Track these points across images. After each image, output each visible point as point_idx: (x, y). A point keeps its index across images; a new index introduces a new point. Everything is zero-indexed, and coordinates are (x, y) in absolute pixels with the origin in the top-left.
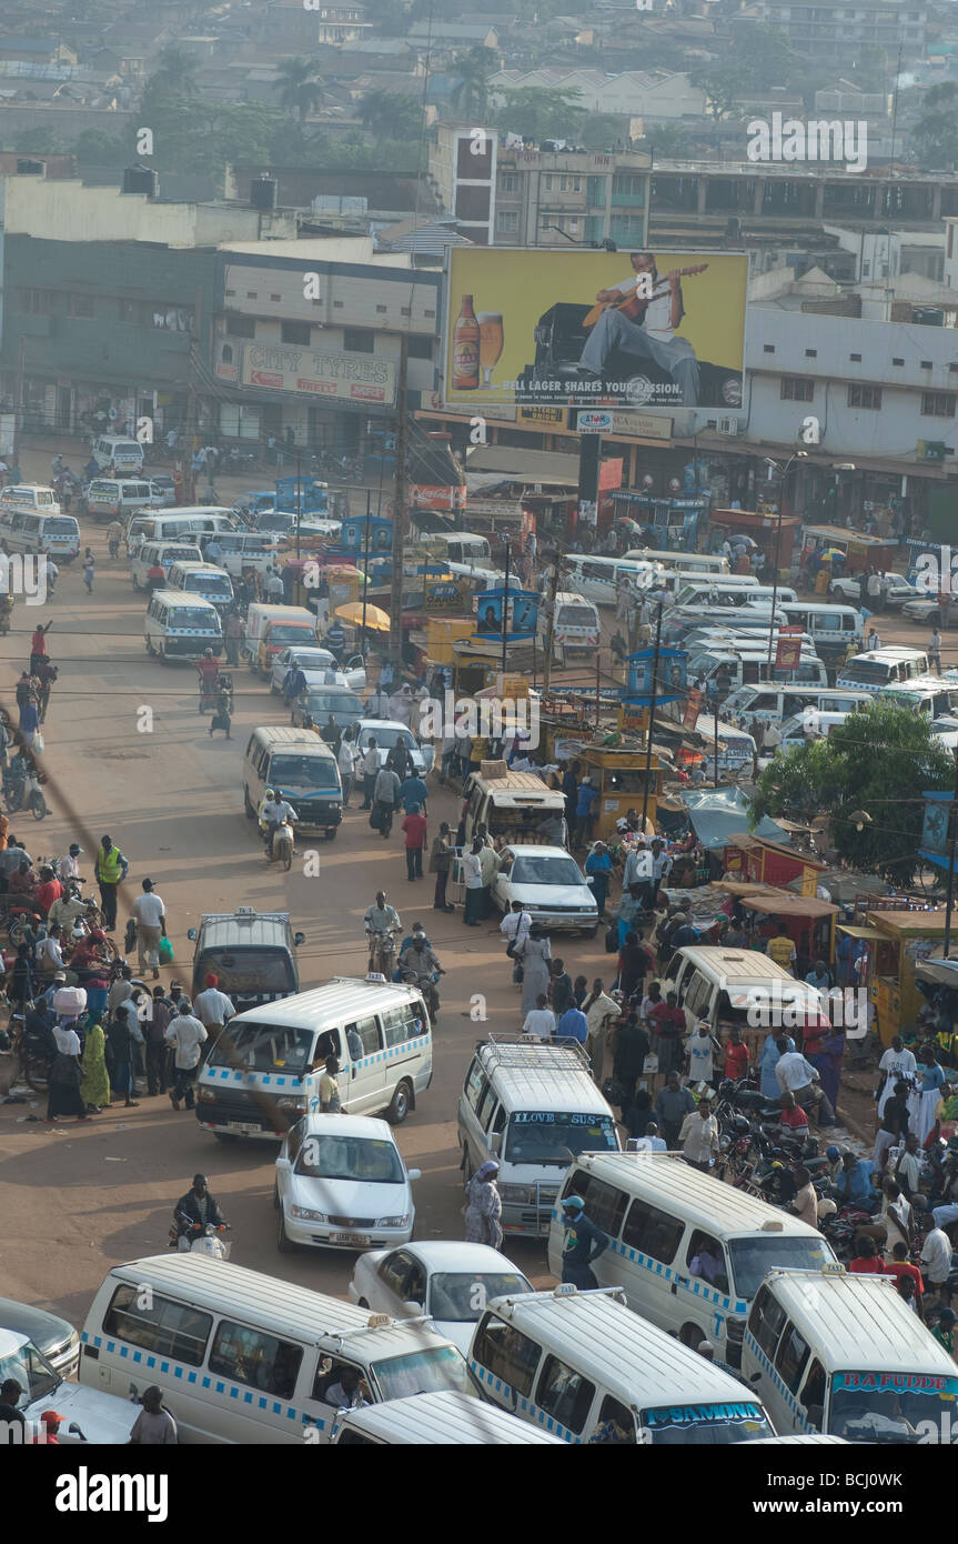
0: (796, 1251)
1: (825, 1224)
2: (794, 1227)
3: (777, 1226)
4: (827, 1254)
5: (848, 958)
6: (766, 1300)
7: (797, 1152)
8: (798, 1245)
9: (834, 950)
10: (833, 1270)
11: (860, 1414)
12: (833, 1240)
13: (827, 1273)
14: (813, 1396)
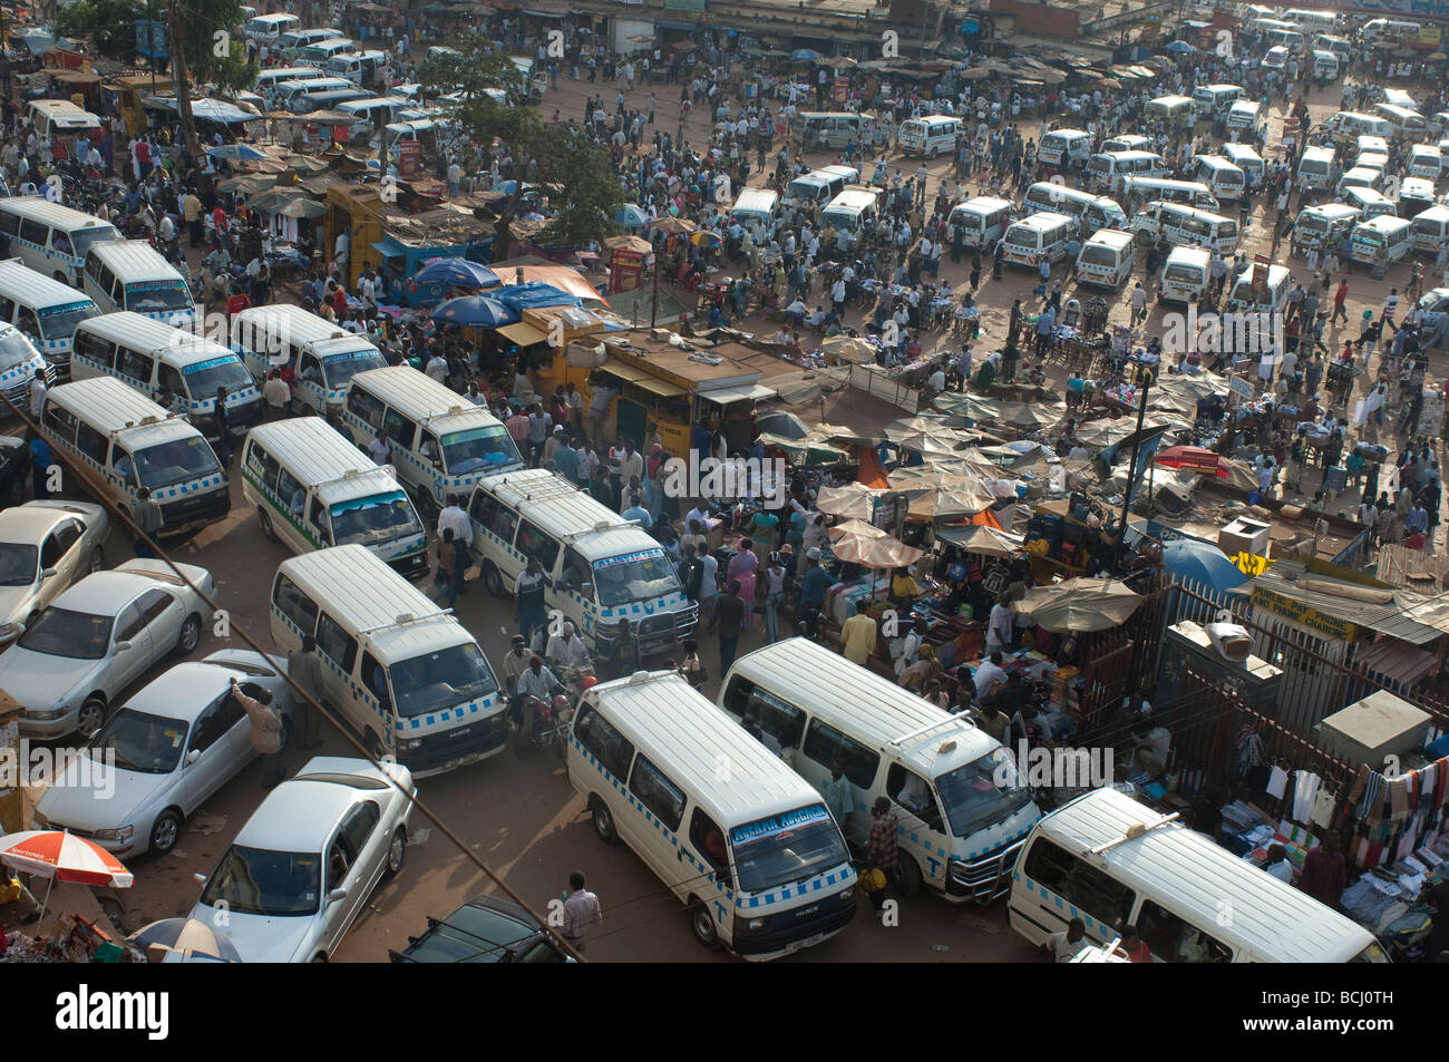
0: (102, 233)
1: (114, 220)
2: (100, 223)
3: (92, 224)
4: (118, 234)
5: (110, 101)
6: (92, 258)
7: (97, 190)
8: (102, 230)
9: (103, 97)
10: (120, 240)
11: (140, 301)
12: (119, 227)
13: (118, 241)
14: (118, 295)
